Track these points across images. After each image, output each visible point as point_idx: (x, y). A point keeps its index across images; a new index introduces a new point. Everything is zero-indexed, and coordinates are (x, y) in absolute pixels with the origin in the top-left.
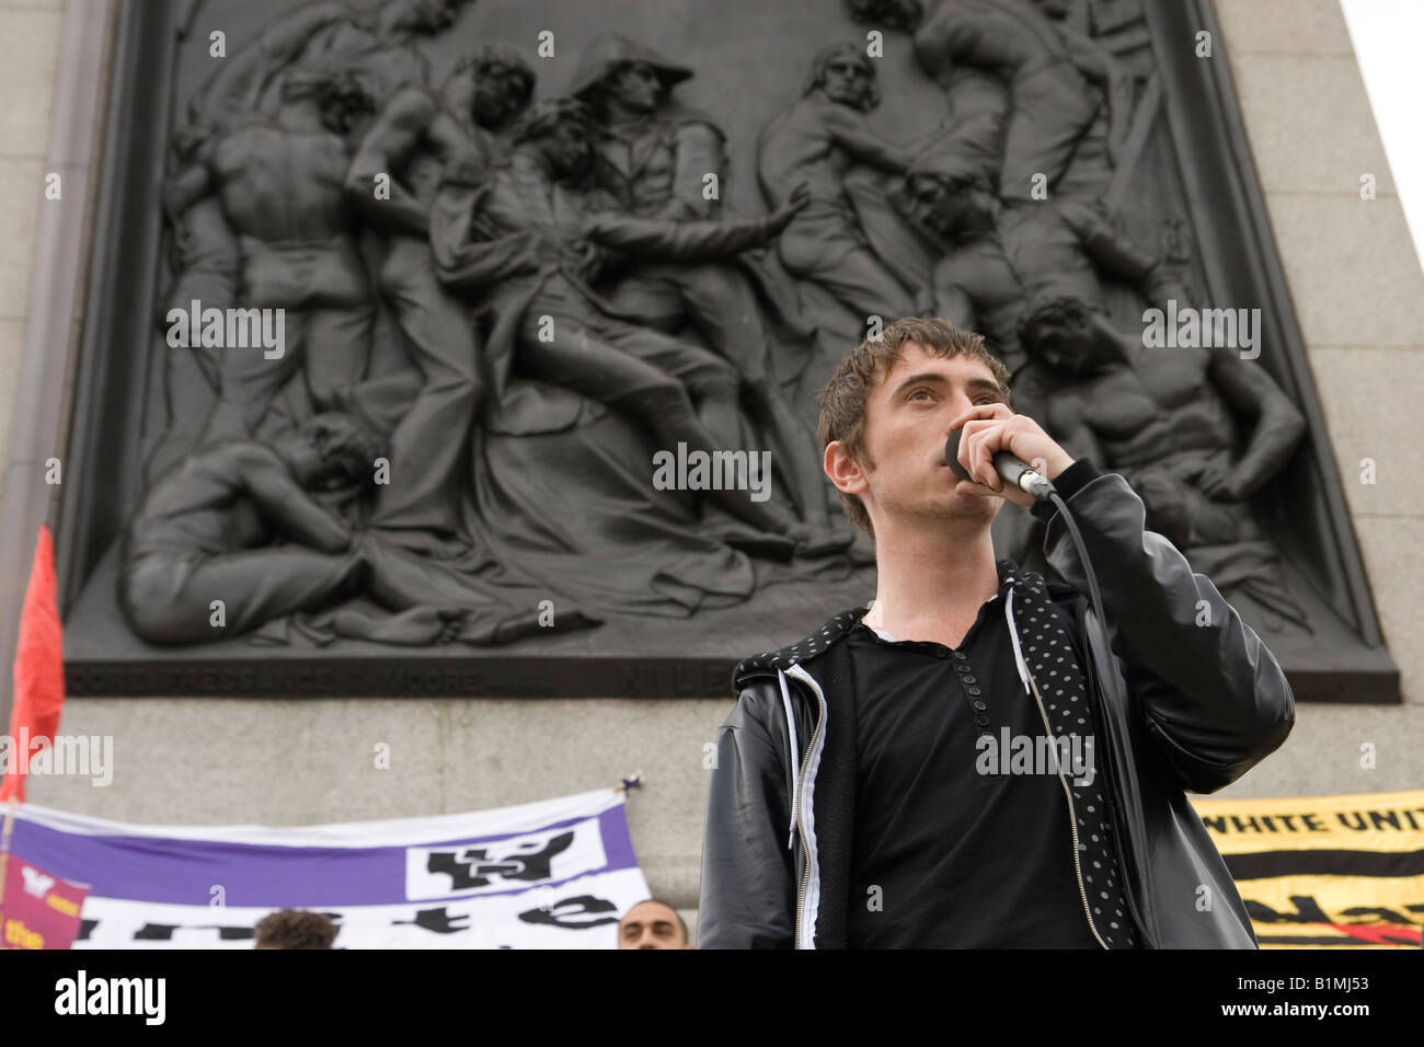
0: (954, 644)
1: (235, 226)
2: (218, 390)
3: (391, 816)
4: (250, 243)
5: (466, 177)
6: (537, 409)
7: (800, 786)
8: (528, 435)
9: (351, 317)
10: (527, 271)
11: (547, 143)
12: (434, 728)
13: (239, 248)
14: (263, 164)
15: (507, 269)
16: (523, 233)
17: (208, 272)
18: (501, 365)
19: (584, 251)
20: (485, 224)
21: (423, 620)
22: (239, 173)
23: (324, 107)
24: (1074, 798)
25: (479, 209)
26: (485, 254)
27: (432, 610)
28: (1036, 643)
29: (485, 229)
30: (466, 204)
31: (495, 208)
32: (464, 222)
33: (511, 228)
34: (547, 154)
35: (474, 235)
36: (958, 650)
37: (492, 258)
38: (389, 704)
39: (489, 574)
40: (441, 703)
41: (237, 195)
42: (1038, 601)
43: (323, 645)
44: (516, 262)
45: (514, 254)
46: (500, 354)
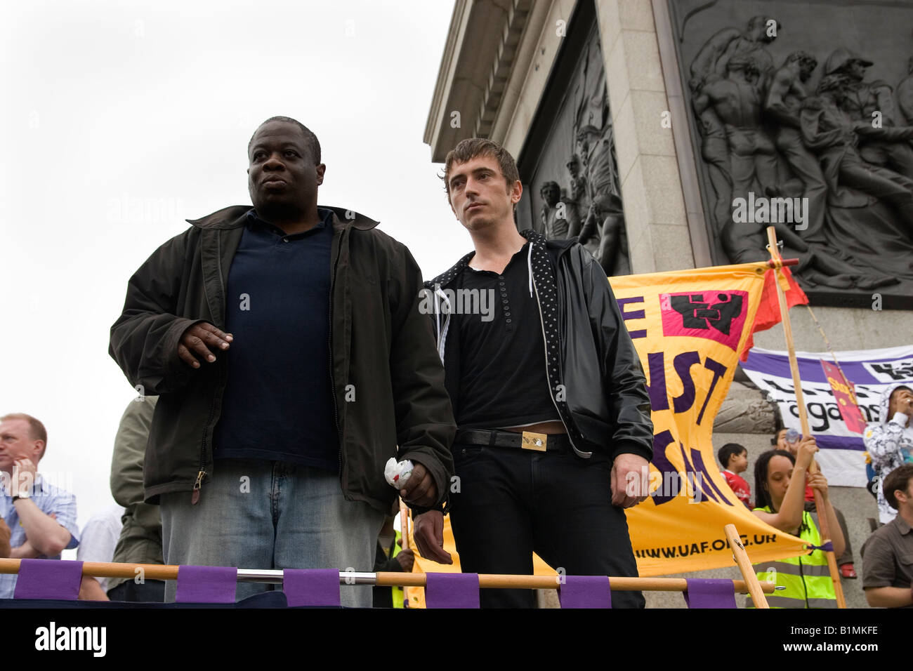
0: (500, 272)
1: (723, 120)
2: (731, 185)
3: (848, 350)
4: (730, 127)
5: (816, 106)
6: (850, 199)
7: (441, 340)
8: (849, 208)
9: (772, 158)
10: (841, 144)
11: (835, 92)
12: (853, 319)
13: (726, 129)
14: (733, 96)
15: (833, 143)
16: (838, 129)
17: (716, 137)
18: (835, 180)
19: (854, 136)
20: (824, 126)
21: (844, 279)
22: (724, 100)
23: (746, 73)
24: (547, 343)
25: (821, 118)
26: (826, 137)
27: (849, 276)
28: (540, 273)
29: (823, 127)
30: (815, 117)
31: (826, 119)
32: (816, 124)
33: (833, 127)
34: (834, 96)
35: (820, 130)
36: (501, 275)
37: (828, 138)
38: (836, 309)
39: (851, 261)
40: (854, 309)
41: (723, 108)
42: (542, 253)
43: (813, 287)
44: (837, 140)
45: (836, 137)
46: (834, 176)
